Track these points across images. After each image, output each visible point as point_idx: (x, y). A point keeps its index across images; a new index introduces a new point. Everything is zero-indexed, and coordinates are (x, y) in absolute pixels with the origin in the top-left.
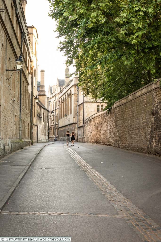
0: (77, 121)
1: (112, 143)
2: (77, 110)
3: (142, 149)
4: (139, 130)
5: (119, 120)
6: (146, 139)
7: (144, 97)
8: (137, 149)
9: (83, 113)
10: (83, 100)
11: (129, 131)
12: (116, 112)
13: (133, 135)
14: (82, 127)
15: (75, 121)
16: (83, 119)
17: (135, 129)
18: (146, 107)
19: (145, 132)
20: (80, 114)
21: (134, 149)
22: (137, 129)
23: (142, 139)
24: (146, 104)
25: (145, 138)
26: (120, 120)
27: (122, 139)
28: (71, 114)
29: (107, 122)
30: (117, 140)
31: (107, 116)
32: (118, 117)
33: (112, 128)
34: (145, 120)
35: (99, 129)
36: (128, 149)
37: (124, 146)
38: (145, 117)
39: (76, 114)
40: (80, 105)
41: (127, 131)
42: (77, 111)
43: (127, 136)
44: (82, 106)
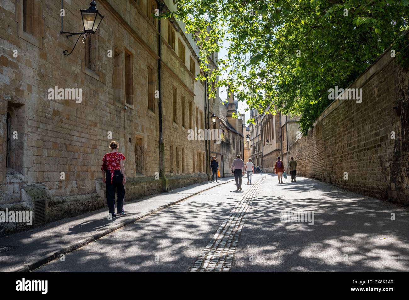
0: (281, 147)
1: (320, 176)
2: (280, 133)
3: (375, 191)
4: (366, 152)
5: (328, 139)
6: (382, 170)
7: (373, 83)
8: (364, 188)
9: (286, 136)
10: (285, 120)
11: (346, 155)
12: (324, 127)
13: (354, 161)
14: (286, 154)
15: (278, 147)
16: (286, 144)
17: (357, 150)
18: (378, 102)
19: (380, 156)
20: (283, 138)
21: (356, 189)
22: (361, 151)
23: (373, 170)
24: (378, 96)
25: (381, 168)
26: (331, 138)
27: (335, 169)
28: (273, 138)
29: (313, 144)
30: (327, 172)
31: (312, 136)
32: (327, 134)
33: (320, 153)
34: (379, 131)
35: (304, 155)
36: (346, 189)
37: (338, 182)
38: (378, 124)
39: (279, 138)
40: (283, 126)
41: (342, 155)
42: (280, 135)
43: (343, 164)
44: (285, 128)
